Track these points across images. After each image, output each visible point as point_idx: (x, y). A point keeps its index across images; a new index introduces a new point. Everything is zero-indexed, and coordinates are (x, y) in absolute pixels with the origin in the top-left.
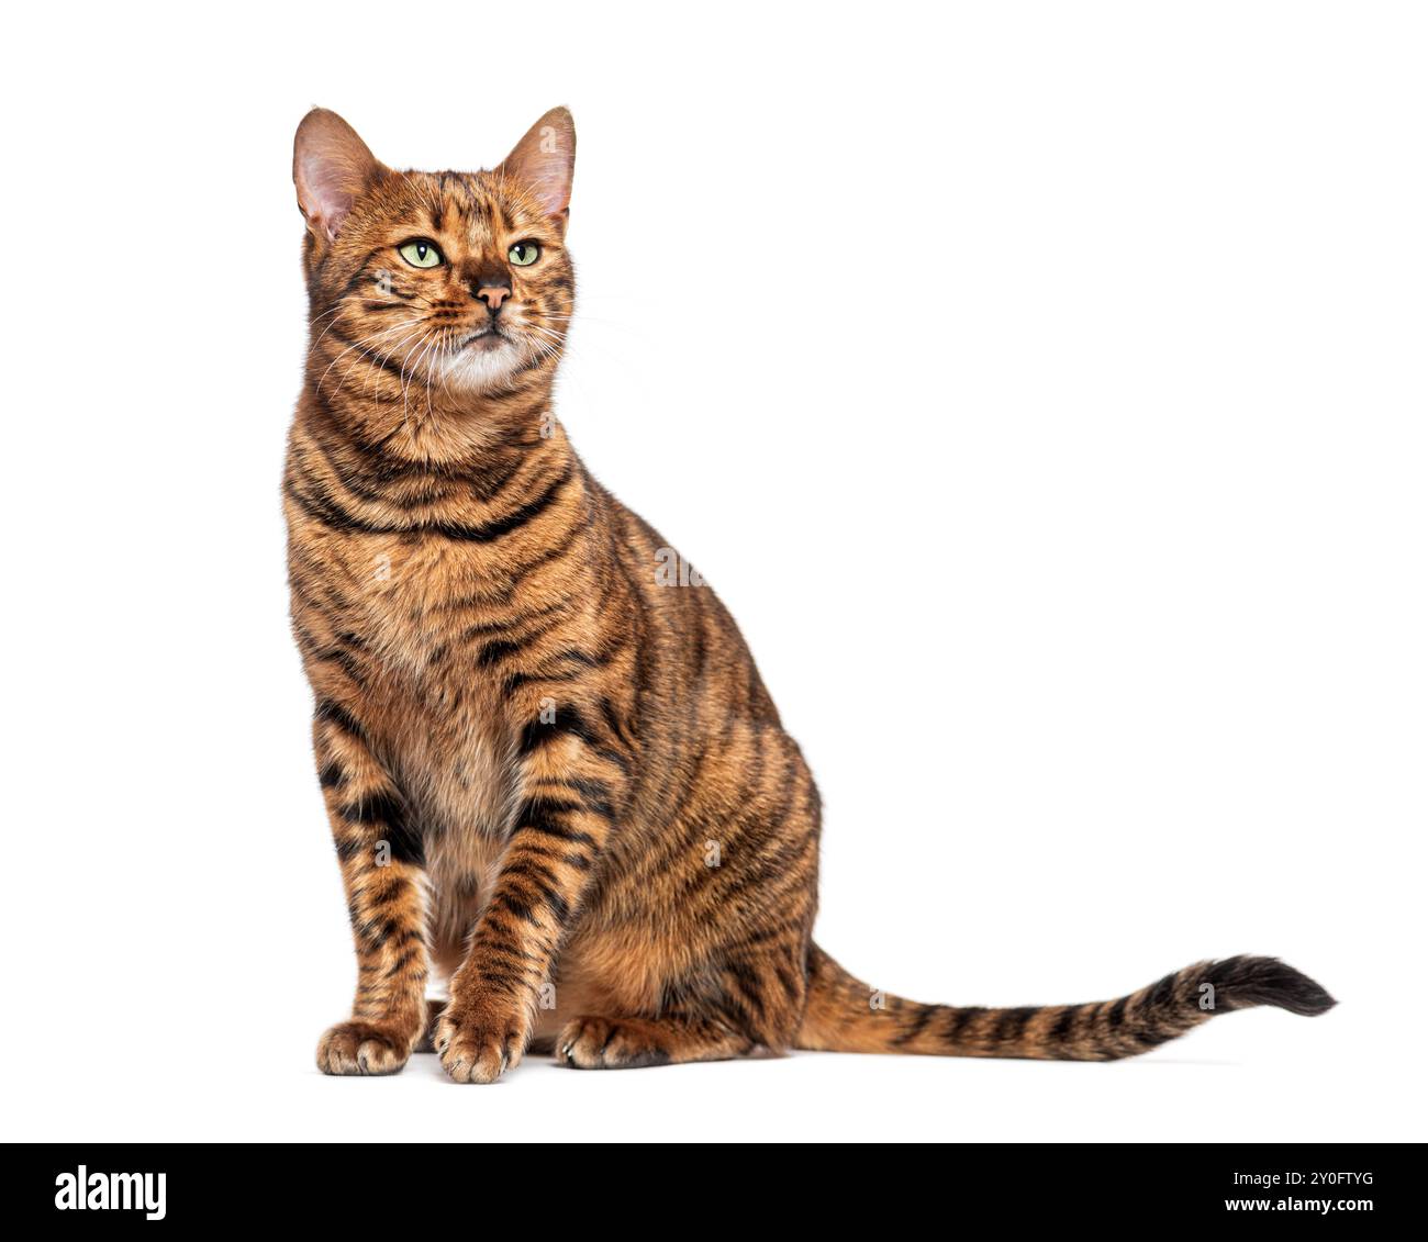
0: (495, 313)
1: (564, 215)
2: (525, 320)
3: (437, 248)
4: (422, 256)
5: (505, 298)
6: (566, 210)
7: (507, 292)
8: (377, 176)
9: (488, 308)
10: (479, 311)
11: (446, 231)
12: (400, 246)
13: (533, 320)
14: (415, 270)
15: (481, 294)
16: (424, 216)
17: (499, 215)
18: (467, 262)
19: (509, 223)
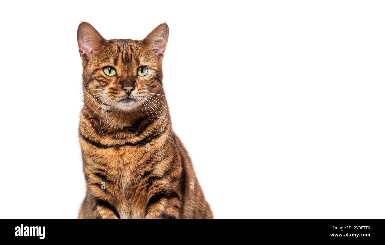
1: (163, 53)
3: (115, 70)
4: (110, 72)
5: (132, 90)
9: (127, 93)
11: (117, 65)
14: (107, 77)
16: (112, 60)
17: (134, 61)
18: (122, 76)
19: (138, 62)
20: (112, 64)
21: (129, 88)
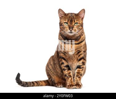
2: (74, 31)
16: (67, 20)
17: (73, 21)
18: (70, 26)
19: (74, 22)
20: (67, 22)
21: (71, 29)
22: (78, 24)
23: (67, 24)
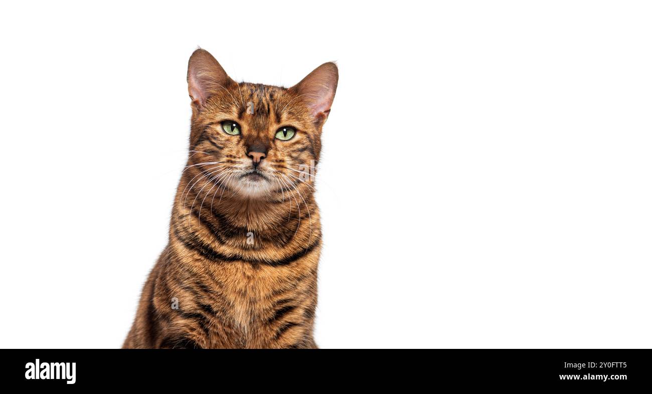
0: (256, 165)
1: (326, 114)
2: (274, 170)
3: (239, 127)
4: (232, 129)
5: (262, 158)
6: (328, 111)
7: (263, 155)
8: (228, 83)
9: (253, 163)
10: (247, 162)
11: (243, 120)
12: (223, 123)
13: (280, 169)
14: (226, 136)
15: (251, 154)
19: (278, 119)
21: (257, 155)
22: (298, 137)
23: (236, 131)
